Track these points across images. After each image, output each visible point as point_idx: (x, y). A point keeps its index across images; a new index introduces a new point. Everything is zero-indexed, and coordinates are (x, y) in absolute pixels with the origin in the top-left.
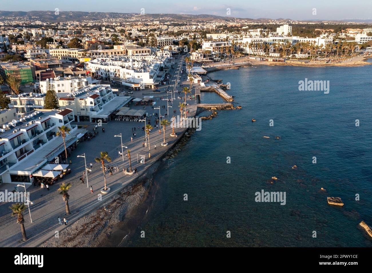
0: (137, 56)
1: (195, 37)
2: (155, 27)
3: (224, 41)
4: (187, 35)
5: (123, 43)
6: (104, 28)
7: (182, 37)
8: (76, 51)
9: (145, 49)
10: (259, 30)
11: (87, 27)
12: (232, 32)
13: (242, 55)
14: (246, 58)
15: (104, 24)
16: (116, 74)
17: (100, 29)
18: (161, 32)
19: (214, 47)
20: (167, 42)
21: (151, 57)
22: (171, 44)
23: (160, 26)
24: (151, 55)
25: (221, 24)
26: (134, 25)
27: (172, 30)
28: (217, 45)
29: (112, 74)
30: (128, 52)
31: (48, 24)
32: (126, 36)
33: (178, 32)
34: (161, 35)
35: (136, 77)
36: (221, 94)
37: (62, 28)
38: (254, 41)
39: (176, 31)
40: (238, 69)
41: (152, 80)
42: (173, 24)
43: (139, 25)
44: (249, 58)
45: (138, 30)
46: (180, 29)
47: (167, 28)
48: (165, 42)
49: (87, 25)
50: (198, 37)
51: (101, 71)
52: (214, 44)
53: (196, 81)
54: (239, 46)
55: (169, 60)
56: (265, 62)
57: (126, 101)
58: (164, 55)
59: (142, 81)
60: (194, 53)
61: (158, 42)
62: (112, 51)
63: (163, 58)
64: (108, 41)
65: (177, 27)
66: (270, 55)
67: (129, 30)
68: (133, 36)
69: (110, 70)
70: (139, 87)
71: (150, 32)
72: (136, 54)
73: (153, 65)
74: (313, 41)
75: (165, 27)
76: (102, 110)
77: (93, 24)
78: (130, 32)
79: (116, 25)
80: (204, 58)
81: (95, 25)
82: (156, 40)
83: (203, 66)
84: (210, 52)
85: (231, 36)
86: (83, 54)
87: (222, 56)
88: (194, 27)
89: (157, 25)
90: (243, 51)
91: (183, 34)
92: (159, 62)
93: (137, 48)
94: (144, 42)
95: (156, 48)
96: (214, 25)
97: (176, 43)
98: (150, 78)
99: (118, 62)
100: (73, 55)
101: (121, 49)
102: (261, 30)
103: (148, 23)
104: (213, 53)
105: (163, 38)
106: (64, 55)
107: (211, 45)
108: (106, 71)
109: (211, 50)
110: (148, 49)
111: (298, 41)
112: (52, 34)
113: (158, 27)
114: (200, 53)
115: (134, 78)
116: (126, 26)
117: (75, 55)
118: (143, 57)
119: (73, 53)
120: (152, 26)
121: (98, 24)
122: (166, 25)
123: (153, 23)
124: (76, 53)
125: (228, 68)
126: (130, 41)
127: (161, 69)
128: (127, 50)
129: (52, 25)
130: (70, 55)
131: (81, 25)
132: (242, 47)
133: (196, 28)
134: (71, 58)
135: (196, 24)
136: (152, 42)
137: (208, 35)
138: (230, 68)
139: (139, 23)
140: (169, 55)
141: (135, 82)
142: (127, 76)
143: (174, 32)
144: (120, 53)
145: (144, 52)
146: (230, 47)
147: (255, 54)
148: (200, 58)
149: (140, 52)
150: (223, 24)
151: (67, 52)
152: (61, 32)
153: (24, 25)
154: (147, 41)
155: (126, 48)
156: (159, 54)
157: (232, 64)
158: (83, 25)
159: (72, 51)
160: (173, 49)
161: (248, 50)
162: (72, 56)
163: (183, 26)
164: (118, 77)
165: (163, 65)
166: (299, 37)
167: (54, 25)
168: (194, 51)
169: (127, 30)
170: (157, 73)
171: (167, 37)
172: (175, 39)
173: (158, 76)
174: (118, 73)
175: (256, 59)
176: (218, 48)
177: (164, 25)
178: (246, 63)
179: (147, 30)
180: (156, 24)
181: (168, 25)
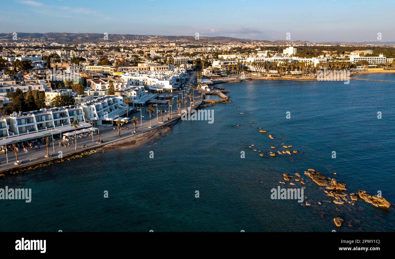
0: (158, 71)
1: (208, 57)
2: (172, 49)
3: (231, 61)
4: (201, 56)
5: (144, 62)
6: (122, 49)
7: (196, 57)
8: (109, 68)
9: (164, 66)
10: (266, 51)
11: (105, 48)
12: (243, 54)
13: (246, 72)
14: (249, 74)
15: (121, 45)
16: (144, 82)
17: (119, 51)
18: (177, 53)
19: (222, 65)
20: (183, 61)
21: (170, 73)
22: (186, 63)
23: (176, 48)
24: (169, 71)
25: (237, 46)
26: (151, 47)
27: (188, 52)
28: (225, 63)
29: (141, 82)
30: (150, 69)
31: (66, 45)
32: (145, 57)
33: (194, 53)
34: (177, 56)
35: (160, 84)
36: (221, 96)
37: (80, 49)
38: (257, 61)
39: (191, 52)
40: (240, 82)
41: (171, 86)
42: (189, 45)
43: (155, 46)
44: (251, 74)
45: (156, 52)
46: (195, 50)
47: (183, 49)
48: (181, 61)
49: (105, 47)
50: (210, 57)
51: (132, 81)
52: (222, 63)
53: (203, 88)
54: (244, 65)
55: (184, 75)
56: (264, 77)
57: (154, 97)
58: (180, 71)
59: (164, 86)
60: (205, 70)
61: (175, 61)
62: (137, 68)
63: (179, 73)
64: (131, 61)
65: (193, 49)
66: (270, 72)
67: (147, 51)
68: (152, 56)
69: (139, 80)
70: (162, 91)
71: (166, 53)
72: (157, 70)
73: (172, 77)
74: (310, 60)
75: (181, 49)
76: (140, 100)
77: (110, 46)
78: (148, 53)
79: (133, 47)
80: (212, 73)
81: (112, 47)
82: (173, 59)
83: (211, 79)
84: (218, 69)
85: (239, 56)
86: (114, 70)
87: (229, 73)
88: (209, 49)
89: (174, 47)
90: (248, 69)
91: (198, 55)
92: (176, 76)
93: (158, 65)
94: (162, 61)
95: (173, 66)
96: (230, 47)
97: (190, 62)
98: (170, 85)
99: (144, 75)
100: (106, 70)
101: (145, 66)
102: (268, 52)
103: (164, 45)
104: (221, 70)
105: (179, 58)
106: (98, 70)
107: (220, 64)
108: (136, 81)
109: (220, 67)
110: (167, 66)
111: (297, 61)
112: (77, 54)
113: (174, 48)
114: (209, 70)
115: (158, 85)
116: (142, 48)
117: (108, 70)
118: (163, 72)
119: (106, 69)
120: (169, 48)
121: (115, 46)
122: (182, 47)
123: (170, 45)
124: (109, 69)
125: (232, 81)
126: (150, 60)
127: (178, 80)
128: (150, 67)
129: (70, 46)
130: (103, 70)
131: (99, 47)
132: (246, 65)
133: (211, 50)
134: (104, 73)
135: (212, 46)
136: (170, 61)
137: (220, 56)
138: (234, 81)
139: (155, 45)
140: (184, 71)
141: (158, 87)
142: (153, 84)
143: (189, 53)
144: (144, 69)
145: (164, 68)
146: (236, 65)
147: (258, 71)
148: (210, 73)
149: (160, 69)
150: (239, 46)
151: (101, 68)
152: (85, 53)
153: (44, 46)
154: (165, 61)
155: (149, 65)
156: (176, 70)
157: (235, 79)
158: (100, 46)
159: (105, 68)
160: (188, 67)
161: (252, 68)
162: (105, 72)
163: (199, 48)
164: (145, 84)
165: (179, 78)
166: (298, 57)
167: (72, 46)
168: (205, 68)
169: (146, 52)
170: (175, 83)
171: (183, 58)
172: (190, 59)
173: (175, 85)
174: (146, 82)
175: (257, 75)
176: (225, 66)
177: (180, 47)
178: (248, 78)
179: (164, 52)
180: (172, 46)
181: (184, 47)
